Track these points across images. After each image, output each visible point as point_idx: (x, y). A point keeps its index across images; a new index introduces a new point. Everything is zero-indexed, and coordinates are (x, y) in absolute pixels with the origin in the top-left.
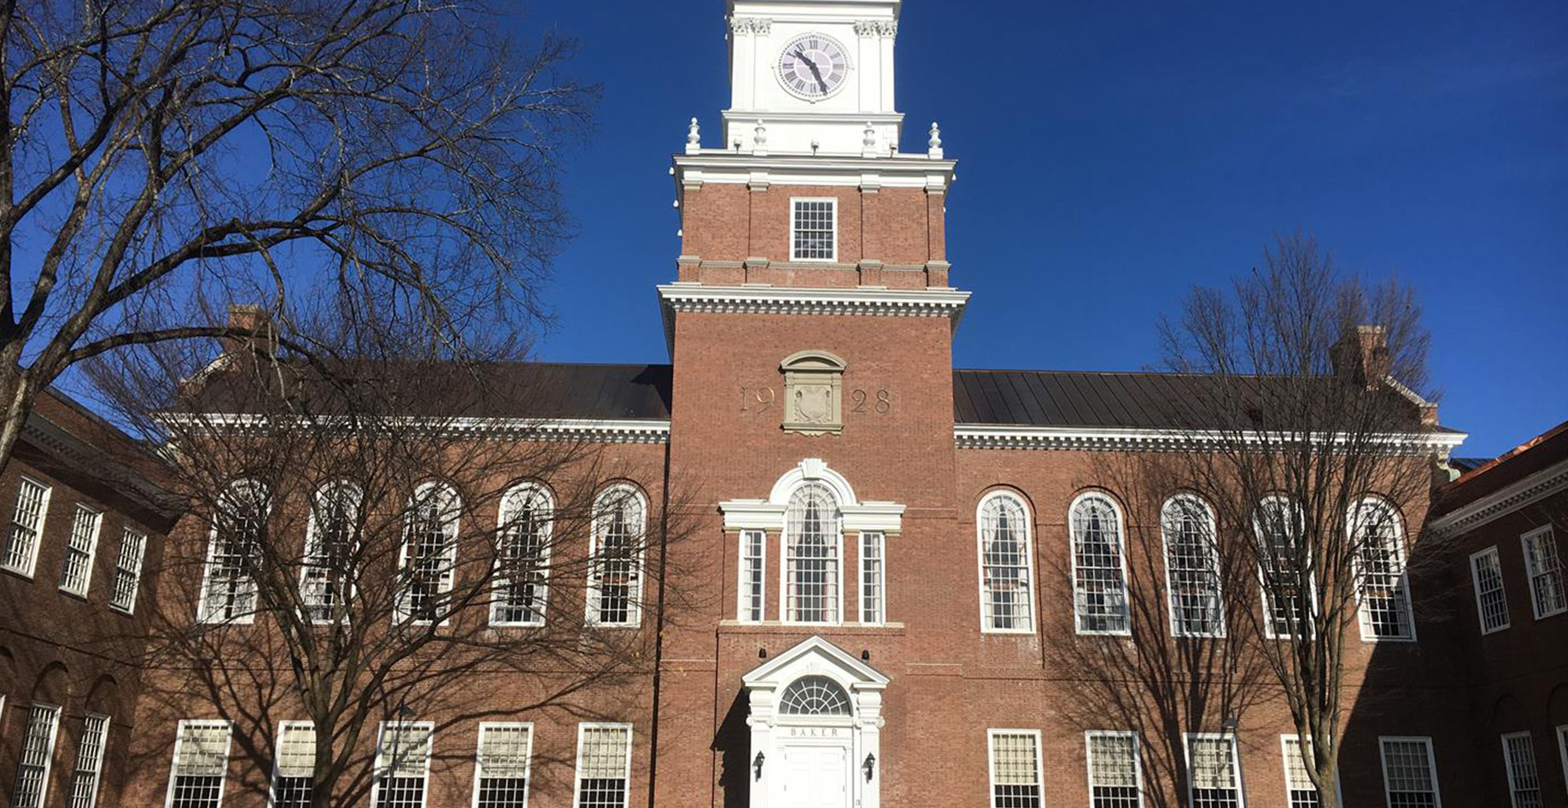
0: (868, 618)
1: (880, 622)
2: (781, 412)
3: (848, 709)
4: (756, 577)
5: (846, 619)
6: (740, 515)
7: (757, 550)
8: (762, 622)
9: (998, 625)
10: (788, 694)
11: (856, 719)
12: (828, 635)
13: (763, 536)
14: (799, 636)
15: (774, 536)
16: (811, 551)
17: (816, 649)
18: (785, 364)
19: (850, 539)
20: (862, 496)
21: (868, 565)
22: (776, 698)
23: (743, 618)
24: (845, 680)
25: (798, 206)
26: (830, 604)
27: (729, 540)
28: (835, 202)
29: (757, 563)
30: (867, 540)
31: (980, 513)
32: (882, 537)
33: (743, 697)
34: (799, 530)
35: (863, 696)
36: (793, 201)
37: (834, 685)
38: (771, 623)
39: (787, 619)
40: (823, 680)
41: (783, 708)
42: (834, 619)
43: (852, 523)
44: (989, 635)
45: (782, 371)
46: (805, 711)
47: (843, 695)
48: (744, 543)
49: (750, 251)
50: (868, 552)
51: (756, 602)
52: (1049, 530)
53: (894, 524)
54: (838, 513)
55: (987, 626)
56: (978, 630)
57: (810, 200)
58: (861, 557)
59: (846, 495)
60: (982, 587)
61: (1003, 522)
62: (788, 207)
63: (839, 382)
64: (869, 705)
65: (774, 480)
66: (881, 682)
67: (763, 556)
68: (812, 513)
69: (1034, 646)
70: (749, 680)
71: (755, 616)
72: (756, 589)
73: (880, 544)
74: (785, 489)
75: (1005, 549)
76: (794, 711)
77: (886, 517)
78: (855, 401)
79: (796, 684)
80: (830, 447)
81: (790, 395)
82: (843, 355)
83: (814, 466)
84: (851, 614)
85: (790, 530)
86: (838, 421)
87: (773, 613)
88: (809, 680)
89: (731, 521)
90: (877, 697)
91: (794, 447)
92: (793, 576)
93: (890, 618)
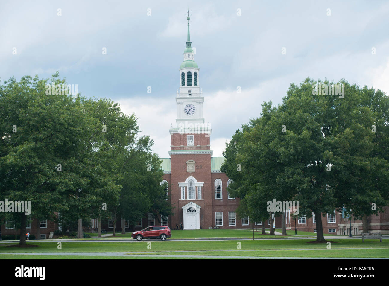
0: (199, 198)
1: (201, 199)
2: (186, 170)
4: (184, 193)
5: (196, 198)
6: (181, 184)
7: (184, 189)
8: (184, 199)
9: (217, 198)
10: (188, 210)
11: (196, 212)
12: (194, 201)
13: (184, 188)
14: (190, 201)
15: (186, 187)
16: (191, 188)
17: (191, 204)
18: (187, 162)
19: (196, 187)
20: (198, 181)
21: (199, 191)
22: (187, 210)
23: (182, 199)
25: (188, 136)
26: (194, 196)
27: (180, 188)
28: (193, 136)
29: (184, 191)
30: (199, 187)
31: (215, 183)
33: (182, 210)
34: (189, 186)
35: (197, 210)
36: (187, 136)
37: (194, 208)
38: (186, 199)
39: (188, 199)
41: (187, 211)
42: (194, 198)
43: (197, 185)
44: (216, 200)
46: (190, 211)
48: (182, 188)
49: (181, 144)
50: (199, 189)
51: (184, 196)
52: (225, 184)
54: (195, 184)
55: (216, 198)
56: (214, 199)
57: (190, 136)
59: (195, 180)
60: (215, 193)
61: (218, 184)
62: (186, 137)
63: (194, 165)
65: (186, 179)
66: (200, 207)
67: (184, 190)
68: (191, 184)
69: (222, 201)
70: (183, 208)
71: (184, 198)
73: (201, 188)
74: (187, 181)
75: (219, 188)
76: (189, 211)
77: (202, 184)
78: (197, 167)
79: (189, 208)
80: (194, 174)
81: (187, 167)
82: (195, 160)
83: (191, 177)
84: (197, 198)
86: (194, 171)
87: (186, 198)
88: (191, 208)
89: (180, 186)
90: (199, 210)
91: (188, 174)
92: (189, 193)
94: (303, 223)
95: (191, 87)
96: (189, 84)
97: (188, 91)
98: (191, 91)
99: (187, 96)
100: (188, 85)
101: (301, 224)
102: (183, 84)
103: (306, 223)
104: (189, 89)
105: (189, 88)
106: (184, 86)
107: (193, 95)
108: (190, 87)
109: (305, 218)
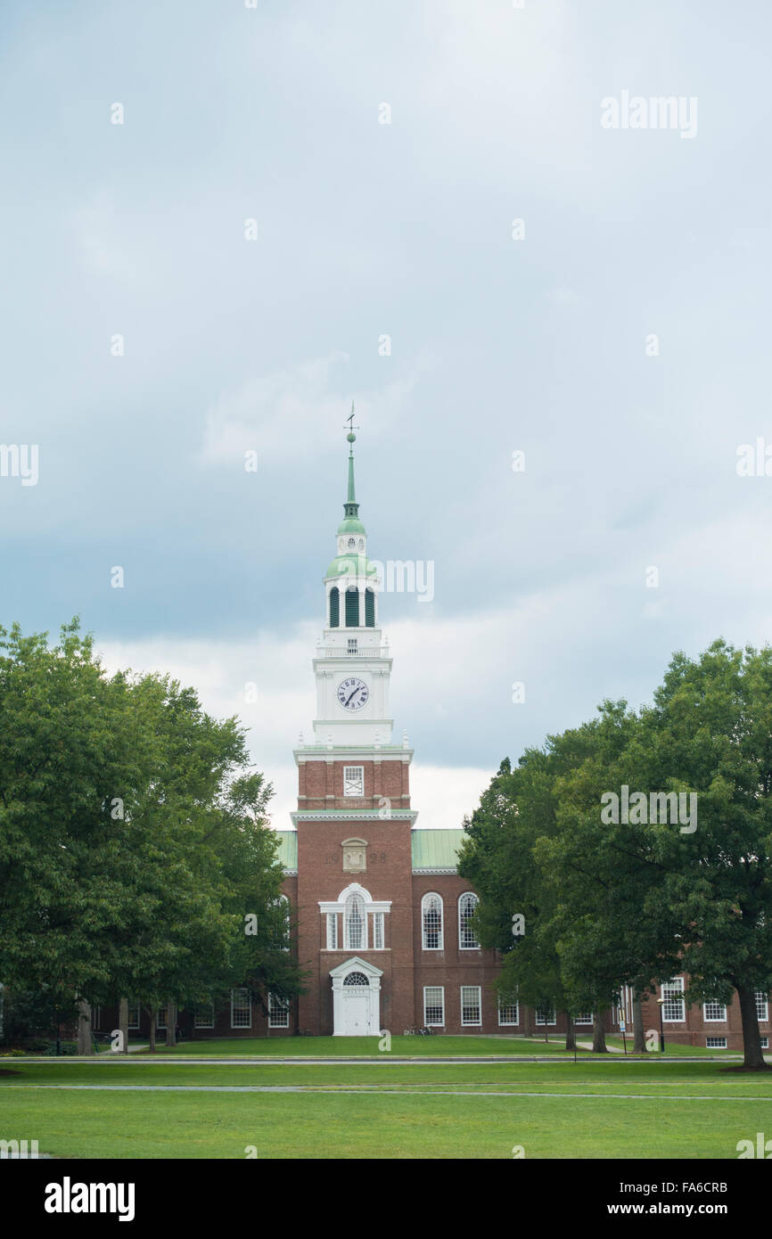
0: (378, 946)
1: (382, 948)
2: (342, 864)
3: (368, 983)
4: (334, 931)
5: (369, 947)
6: (326, 907)
7: (334, 921)
8: (336, 949)
9: (429, 946)
10: (346, 979)
11: (370, 986)
12: (361, 955)
13: (336, 916)
14: (351, 954)
15: (340, 915)
16: (355, 918)
17: (356, 963)
18: (343, 844)
19: (370, 915)
20: (375, 899)
21: (377, 926)
22: (342, 981)
23: (329, 948)
24: (367, 973)
25: (347, 770)
26: (363, 941)
27: (323, 917)
28: (362, 767)
29: (334, 926)
30: (377, 915)
31: (422, 902)
32: (383, 916)
33: (330, 979)
34: (350, 913)
35: (373, 979)
36: (345, 768)
37: (363, 975)
38: (341, 950)
39: (347, 948)
40: (358, 974)
41: (345, 984)
42: (364, 948)
43: (368, 910)
44: (426, 951)
45: (342, 847)
46: (353, 984)
47: (366, 979)
48: (328, 919)
49: (327, 792)
50: (377, 921)
51: (334, 941)
52: (451, 908)
53: (388, 909)
54: (365, 906)
55: (424, 948)
56: (420, 949)
57: (352, 768)
58: (375, 923)
59: (367, 896)
60: (423, 932)
61: (432, 906)
62: (342, 771)
63: (364, 851)
64: (375, 984)
65: (340, 892)
66: (380, 973)
67: (336, 923)
68: (355, 906)
69: (442, 954)
70: (332, 973)
71: (334, 947)
72: (334, 936)
74: (343, 897)
75: (433, 916)
76: (349, 985)
77: (385, 906)
78: (372, 859)
79: (350, 976)
80: (364, 879)
81: (345, 856)
82: (366, 839)
83: (355, 887)
84: (371, 945)
85: (346, 913)
86: (365, 868)
87: (340, 945)
88: (354, 974)
89: (323, 911)
90: (379, 980)
91: (345, 879)
92: (348, 932)
93: (386, 946)
94: (675, 1021)
95: (357, 628)
96: (352, 620)
97: (349, 641)
98: (356, 641)
99: (344, 654)
100: (347, 625)
101: (669, 1023)
102: (334, 622)
103: (684, 1020)
104: (352, 636)
105: (352, 633)
106: (338, 626)
107: (362, 654)
108: (355, 631)
109: (681, 1007)
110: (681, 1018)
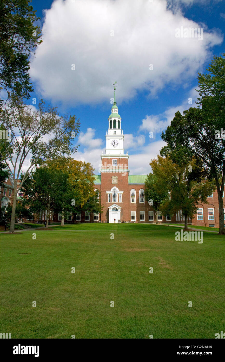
0: (120, 202)
1: (121, 202)
2: (112, 182)
3: (118, 210)
6: (108, 192)
10: (112, 209)
11: (118, 211)
12: (116, 203)
14: (114, 203)
15: (111, 194)
16: (115, 195)
17: (115, 205)
19: (118, 194)
20: (119, 190)
21: (120, 197)
22: (111, 209)
23: (108, 202)
24: (117, 208)
26: (116, 200)
27: (107, 195)
28: (117, 160)
29: (110, 197)
31: (131, 191)
32: (121, 194)
33: (109, 209)
34: (114, 193)
36: (113, 160)
37: (116, 208)
39: (113, 202)
40: (115, 208)
41: (112, 210)
42: (117, 202)
43: (119, 193)
44: (131, 203)
45: (112, 178)
46: (114, 210)
47: (117, 209)
48: (108, 195)
52: (137, 192)
53: (122, 193)
54: (117, 192)
55: (131, 202)
56: (130, 202)
57: (114, 160)
58: (119, 196)
59: (118, 190)
60: (131, 198)
61: (133, 192)
63: (117, 179)
64: (119, 210)
65: (111, 189)
66: (121, 208)
68: (115, 192)
69: (135, 204)
70: (109, 208)
72: (110, 199)
74: (112, 190)
75: (133, 195)
77: (122, 192)
78: (119, 181)
79: (113, 208)
80: (117, 186)
81: (112, 180)
82: (118, 176)
83: (115, 187)
84: (118, 201)
85: (113, 194)
86: (117, 183)
87: (111, 201)
88: (114, 208)
89: (107, 193)
91: (113, 186)
92: (113, 198)
94: (201, 220)
96: (115, 127)
99: (113, 134)
100: (114, 128)
101: (199, 221)
103: (203, 220)
104: (115, 131)
105: (115, 130)
106: (111, 128)
107: (117, 134)
108: (115, 129)
109: (202, 216)
110: (202, 219)
